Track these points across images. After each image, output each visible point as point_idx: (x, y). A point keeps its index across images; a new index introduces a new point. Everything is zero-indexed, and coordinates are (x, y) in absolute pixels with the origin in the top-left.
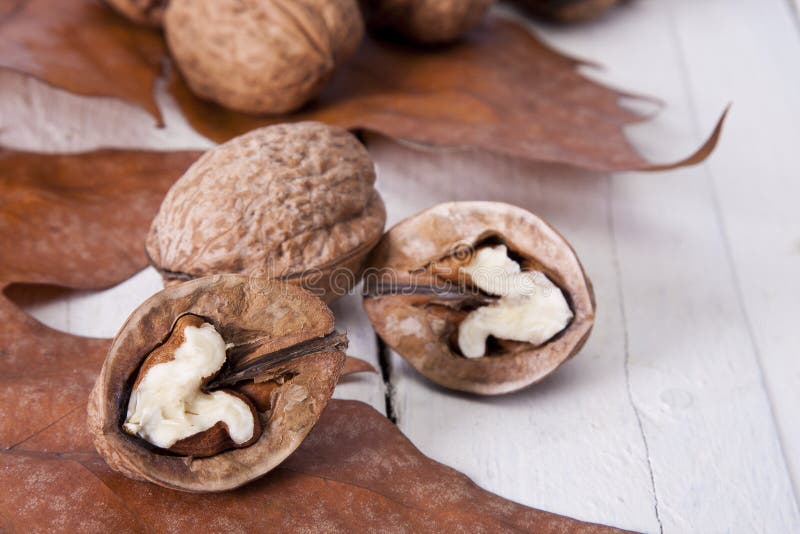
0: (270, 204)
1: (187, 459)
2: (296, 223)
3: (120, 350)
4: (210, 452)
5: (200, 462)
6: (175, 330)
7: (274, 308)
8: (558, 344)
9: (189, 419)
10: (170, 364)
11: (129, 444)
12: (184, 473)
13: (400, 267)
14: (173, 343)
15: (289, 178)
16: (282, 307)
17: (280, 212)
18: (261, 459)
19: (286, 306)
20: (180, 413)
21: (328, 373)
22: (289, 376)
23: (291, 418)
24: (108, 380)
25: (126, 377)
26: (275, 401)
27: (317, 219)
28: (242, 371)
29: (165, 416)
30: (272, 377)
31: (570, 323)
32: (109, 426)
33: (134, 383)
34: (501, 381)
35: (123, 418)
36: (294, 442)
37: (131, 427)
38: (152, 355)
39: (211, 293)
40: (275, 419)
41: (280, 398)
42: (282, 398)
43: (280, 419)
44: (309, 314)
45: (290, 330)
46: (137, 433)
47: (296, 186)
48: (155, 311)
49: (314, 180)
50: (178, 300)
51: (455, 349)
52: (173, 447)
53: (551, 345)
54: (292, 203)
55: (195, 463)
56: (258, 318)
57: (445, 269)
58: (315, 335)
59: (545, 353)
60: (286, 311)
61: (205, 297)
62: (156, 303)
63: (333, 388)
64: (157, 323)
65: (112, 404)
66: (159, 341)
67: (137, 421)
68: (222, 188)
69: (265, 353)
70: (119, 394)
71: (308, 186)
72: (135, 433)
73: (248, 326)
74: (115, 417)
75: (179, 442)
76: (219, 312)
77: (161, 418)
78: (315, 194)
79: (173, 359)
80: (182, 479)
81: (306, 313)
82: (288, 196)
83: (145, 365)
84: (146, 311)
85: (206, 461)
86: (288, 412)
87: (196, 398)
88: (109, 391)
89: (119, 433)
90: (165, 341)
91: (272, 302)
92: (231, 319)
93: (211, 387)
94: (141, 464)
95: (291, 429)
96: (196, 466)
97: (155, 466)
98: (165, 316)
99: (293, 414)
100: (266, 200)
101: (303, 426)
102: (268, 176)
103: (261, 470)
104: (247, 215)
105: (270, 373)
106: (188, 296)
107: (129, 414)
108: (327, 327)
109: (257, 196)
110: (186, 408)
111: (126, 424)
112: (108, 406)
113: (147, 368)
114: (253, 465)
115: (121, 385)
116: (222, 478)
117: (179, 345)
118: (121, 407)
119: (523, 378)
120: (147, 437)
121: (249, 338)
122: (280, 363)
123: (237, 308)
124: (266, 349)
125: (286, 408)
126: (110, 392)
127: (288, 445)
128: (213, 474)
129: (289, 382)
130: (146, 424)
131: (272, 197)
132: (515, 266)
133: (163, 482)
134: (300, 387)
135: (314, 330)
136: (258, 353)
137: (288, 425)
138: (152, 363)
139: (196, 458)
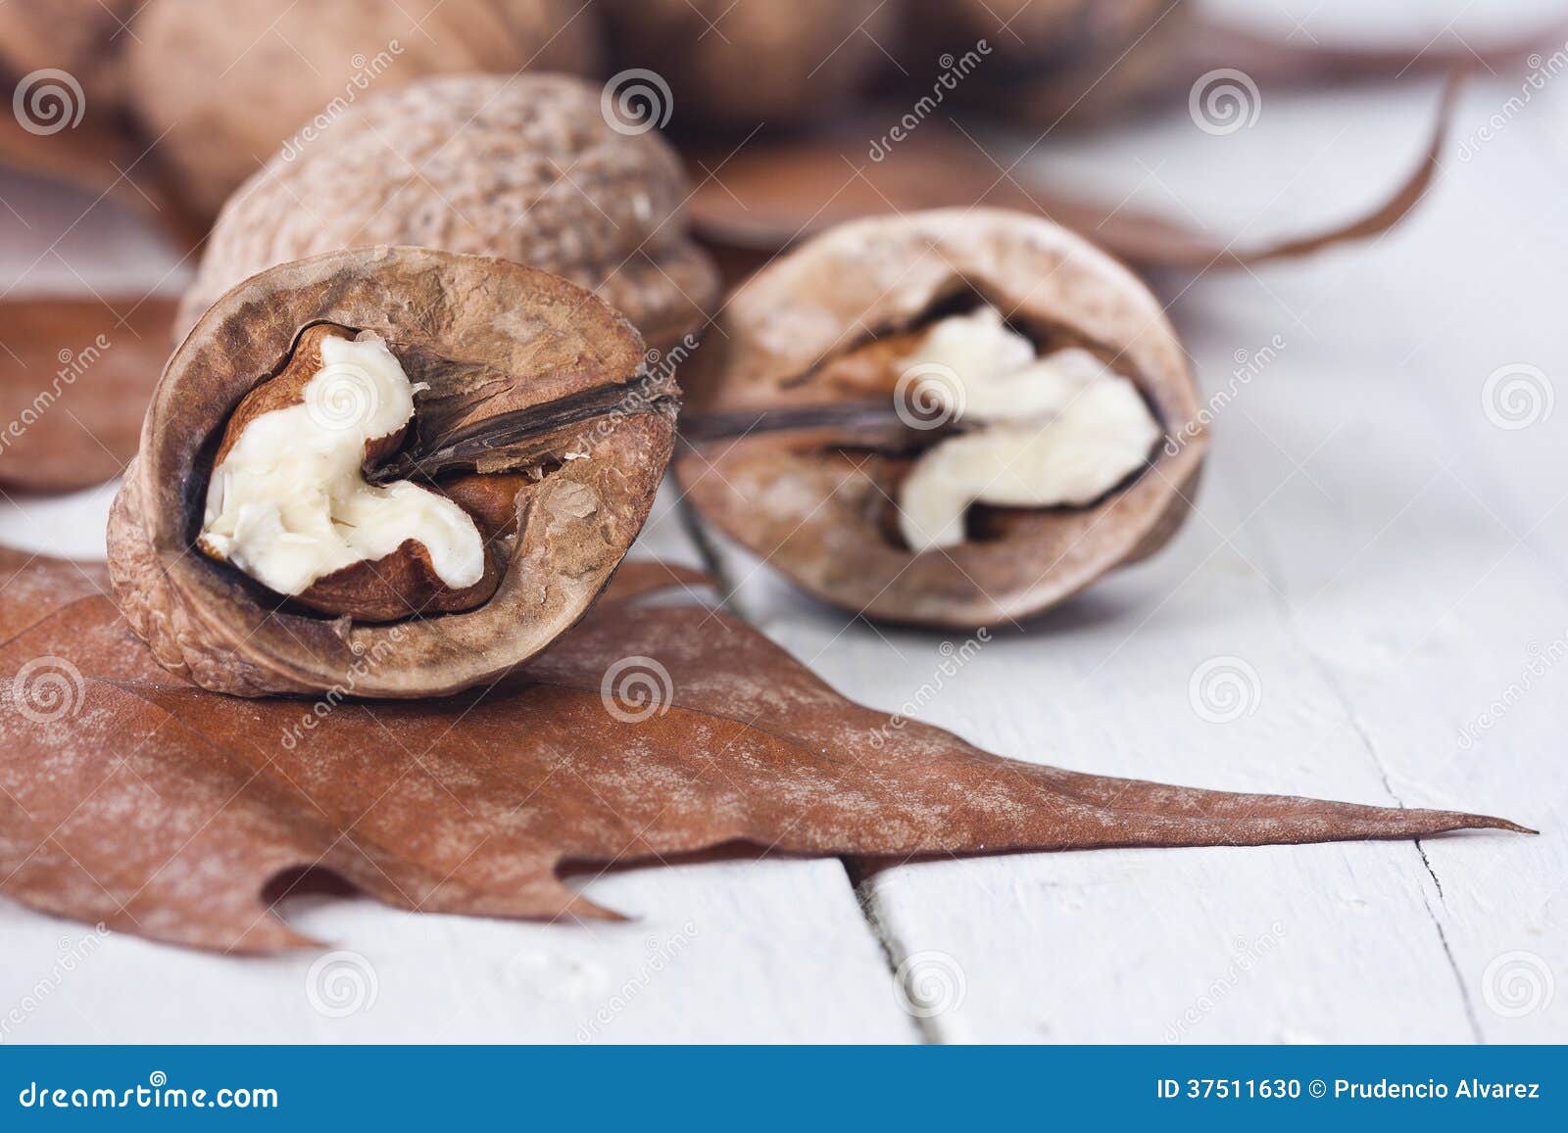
0: (465, 202)
1: (339, 623)
2: (527, 242)
3: (181, 384)
4: (389, 611)
5: (368, 632)
6: (299, 349)
7: (511, 322)
8: (1133, 495)
9: (341, 533)
10: (293, 412)
11: (214, 579)
12: (337, 651)
13: (755, 376)
14: (297, 372)
15: (502, 153)
16: (528, 319)
17: (489, 219)
18: (501, 636)
19: (538, 317)
20: (322, 518)
21: (638, 460)
22: (552, 464)
23: (560, 550)
24: (159, 444)
25: (199, 439)
26: (527, 512)
27: (570, 242)
28: (449, 446)
29: (288, 527)
30: (515, 462)
31: (1156, 452)
32: (166, 537)
33: (215, 452)
34: (1005, 590)
35: (195, 521)
36: (574, 601)
37: (216, 540)
38: (251, 397)
39: (371, 283)
40: (529, 551)
41: (534, 508)
42: (542, 509)
43: (538, 552)
44: (591, 332)
45: (549, 366)
46: (229, 558)
47: (520, 171)
48: (251, 311)
49: (557, 164)
50: (303, 292)
51: (894, 538)
52: (307, 592)
53: (1114, 502)
54: (515, 201)
55: (358, 633)
56: (477, 339)
57: (861, 369)
58: (603, 379)
59: (1101, 519)
60: (538, 327)
61: (358, 290)
62: (254, 294)
63: (651, 492)
64: (257, 334)
65: (170, 495)
66: (265, 369)
67: (227, 529)
68: (353, 170)
69: (496, 411)
70: (184, 475)
71: (546, 175)
72: (224, 554)
73: (457, 354)
74: (178, 520)
75: (320, 582)
76: (391, 320)
77: (279, 527)
78: (560, 191)
79: (300, 401)
80: (331, 663)
81: (583, 332)
82: (503, 187)
83: (238, 415)
84: (233, 308)
85: (381, 631)
86: (555, 538)
87: (353, 490)
88: (163, 466)
89: (188, 555)
90: (279, 370)
91: (505, 309)
92: (420, 339)
93: (385, 472)
94: (240, 623)
95: (564, 572)
96: (360, 640)
97: (271, 632)
98: (274, 321)
99: (566, 543)
100: (455, 193)
101: (591, 569)
102: (454, 150)
103: (504, 659)
104: (416, 222)
105: (512, 454)
106: (323, 284)
107: (209, 516)
108: (631, 365)
109: (437, 185)
110: (333, 510)
111: (203, 536)
112: (162, 496)
113: (244, 421)
114: (486, 648)
115: (187, 456)
116: (420, 665)
117: (310, 376)
118: (189, 499)
119: (1054, 577)
120: (250, 569)
121: (458, 381)
122: (533, 431)
123: (430, 318)
124: (501, 404)
125: (551, 530)
126: (166, 469)
127: (559, 607)
128: (398, 659)
129: (554, 476)
130: (247, 539)
131: (469, 187)
132: (1020, 349)
133: (292, 666)
134: (580, 487)
135: (602, 368)
136: (481, 413)
137: (559, 564)
138: (254, 410)
139: (358, 623)
